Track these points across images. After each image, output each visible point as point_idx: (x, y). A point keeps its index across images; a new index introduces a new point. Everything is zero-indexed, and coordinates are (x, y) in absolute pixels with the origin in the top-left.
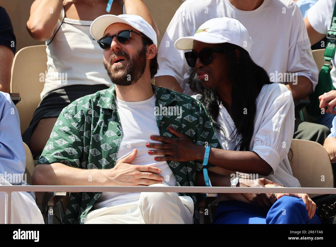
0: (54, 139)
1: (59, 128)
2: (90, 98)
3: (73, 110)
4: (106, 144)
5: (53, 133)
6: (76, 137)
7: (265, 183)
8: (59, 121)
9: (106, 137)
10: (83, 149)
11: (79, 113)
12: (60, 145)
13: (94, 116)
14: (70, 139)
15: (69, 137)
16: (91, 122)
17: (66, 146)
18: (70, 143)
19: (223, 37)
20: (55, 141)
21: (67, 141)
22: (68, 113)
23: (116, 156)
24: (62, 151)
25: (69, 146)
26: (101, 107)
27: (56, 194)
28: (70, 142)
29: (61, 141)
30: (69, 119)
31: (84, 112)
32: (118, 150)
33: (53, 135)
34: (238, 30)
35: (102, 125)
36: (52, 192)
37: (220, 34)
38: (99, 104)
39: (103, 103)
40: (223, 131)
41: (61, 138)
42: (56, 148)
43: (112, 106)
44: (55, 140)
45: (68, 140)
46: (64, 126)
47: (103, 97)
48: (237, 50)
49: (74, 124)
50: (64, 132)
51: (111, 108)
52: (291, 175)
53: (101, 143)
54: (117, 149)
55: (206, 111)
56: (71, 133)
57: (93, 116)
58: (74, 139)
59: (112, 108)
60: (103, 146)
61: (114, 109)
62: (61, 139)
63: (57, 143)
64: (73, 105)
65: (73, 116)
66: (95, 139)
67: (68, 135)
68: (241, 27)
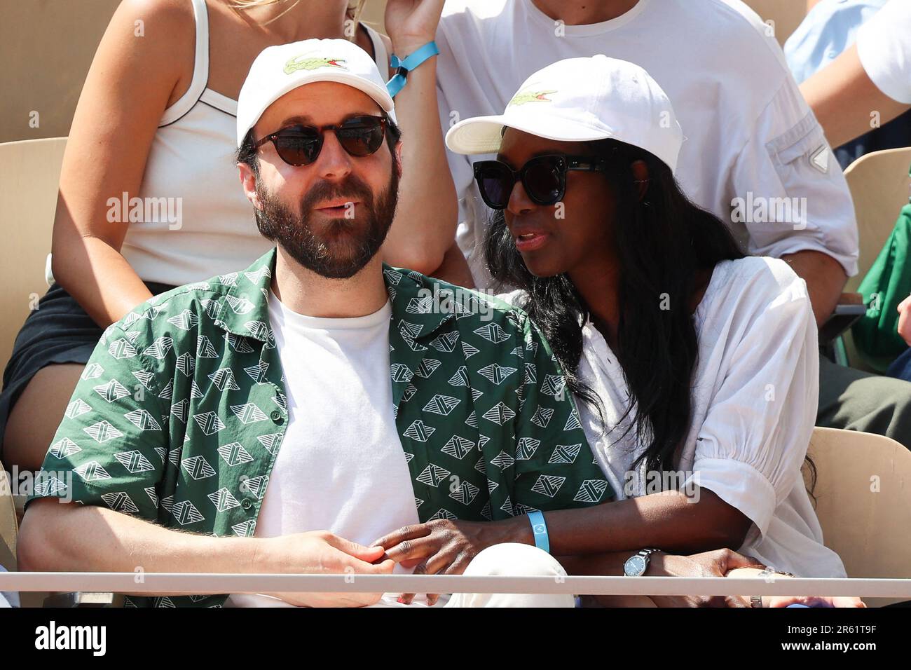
0: (79, 424)
1: (94, 388)
2: (192, 296)
3: (139, 333)
4: (237, 445)
5: (76, 401)
6: (147, 418)
7: (730, 566)
8: (93, 364)
9: (235, 424)
10: (167, 457)
11: (159, 342)
12: (100, 443)
13: (203, 354)
14: (129, 422)
15: (125, 415)
16: (192, 372)
17: (117, 444)
18: (131, 436)
19: (597, 121)
20: (85, 430)
21: (122, 430)
22: (123, 341)
23: (265, 486)
24: (106, 460)
25: (127, 447)
26: (226, 328)
27: (80, 598)
28: (130, 433)
29: (101, 430)
30: (127, 360)
31: (172, 340)
32: (272, 468)
33: (76, 409)
34: (645, 99)
35: (227, 384)
36: (70, 593)
37: (590, 111)
38: (220, 319)
39: (231, 319)
40: (596, 405)
41: (100, 418)
42: (88, 450)
43: (259, 330)
44: (83, 425)
45: (126, 428)
46: (108, 379)
47: (232, 295)
48: (639, 162)
49: (142, 375)
50: (110, 401)
51: (258, 335)
52: (819, 542)
53: (220, 440)
54: (269, 464)
55: (545, 343)
56: (132, 403)
57: (198, 356)
58: (142, 423)
59: (261, 336)
60: (223, 451)
61: (267, 340)
62: (101, 423)
63: (91, 435)
64: (139, 316)
65: (139, 352)
66: (203, 429)
67: (122, 409)
68: (652, 91)
